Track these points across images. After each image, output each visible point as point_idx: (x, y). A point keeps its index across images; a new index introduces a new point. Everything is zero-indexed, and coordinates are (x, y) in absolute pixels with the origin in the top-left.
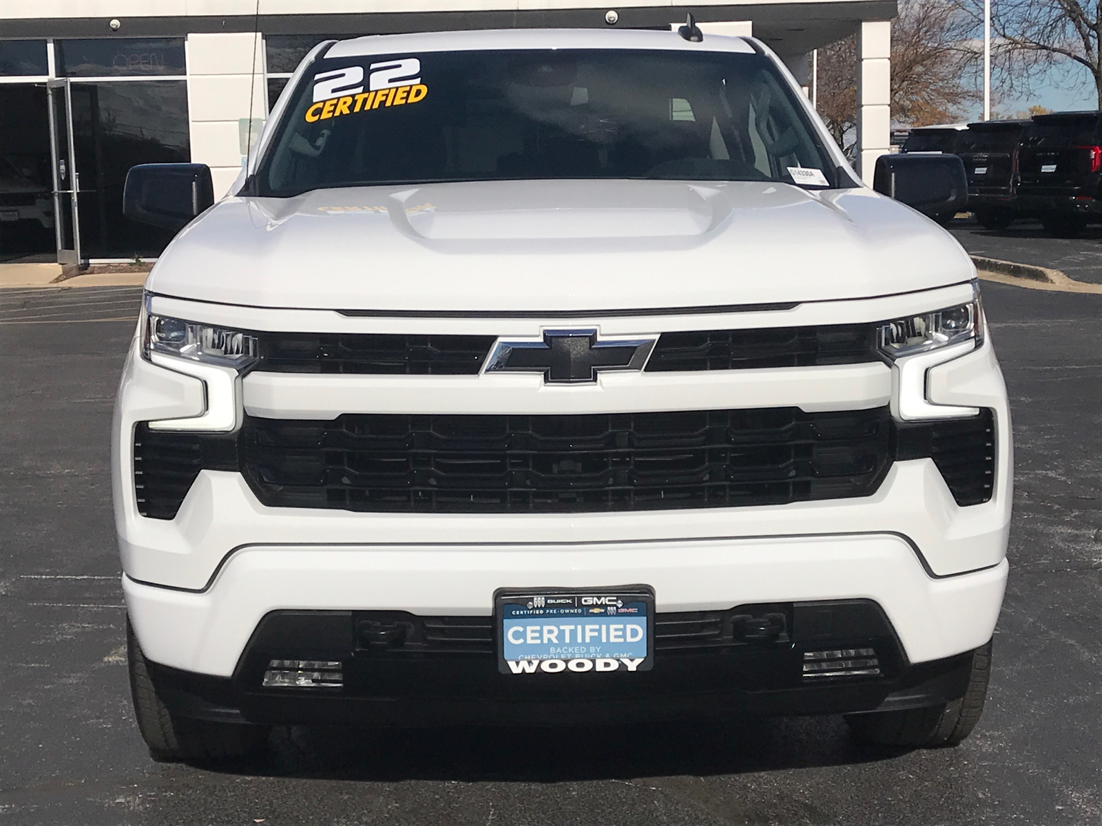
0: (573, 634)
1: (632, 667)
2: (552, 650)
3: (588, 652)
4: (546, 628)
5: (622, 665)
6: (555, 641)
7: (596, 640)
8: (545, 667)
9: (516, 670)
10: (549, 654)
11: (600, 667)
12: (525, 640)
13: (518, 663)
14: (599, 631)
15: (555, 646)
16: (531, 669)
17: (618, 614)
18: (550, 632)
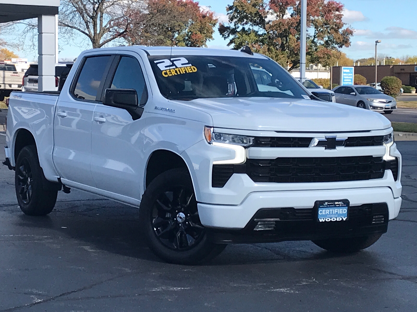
0: (332, 211)
1: (344, 219)
2: (328, 216)
3: (335, 216)
4: (327, 210)
5: (342, 219)
6: (329, 214)
7: (337, 213)
8: (327, 220)
9: (321, 221)
10: (327, 217)
11: (338, 220)
12: (322, 213)
13: (321, 219)
14: (338, 211)
15: (329, 215)
16: (324, 221)
17: (342, 206)
18: (328, 211)
